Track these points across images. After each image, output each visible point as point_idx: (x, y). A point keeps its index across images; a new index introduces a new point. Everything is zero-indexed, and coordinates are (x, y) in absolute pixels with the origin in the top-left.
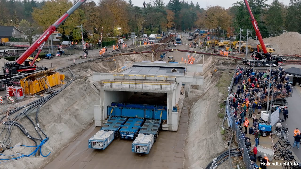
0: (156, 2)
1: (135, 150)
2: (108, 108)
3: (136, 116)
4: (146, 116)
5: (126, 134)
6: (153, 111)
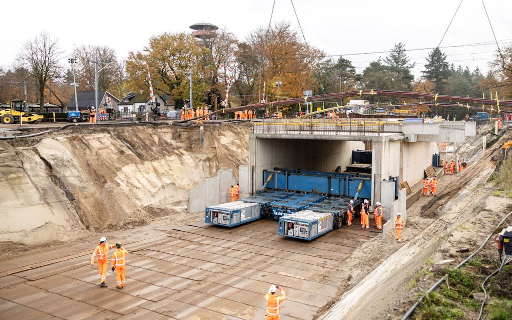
0: (391, 58)
1: (286, 232)
2: (265, 173)
3: (313, 190)
4: (332, 190)
5: (281, 212)
6: (345, 179)
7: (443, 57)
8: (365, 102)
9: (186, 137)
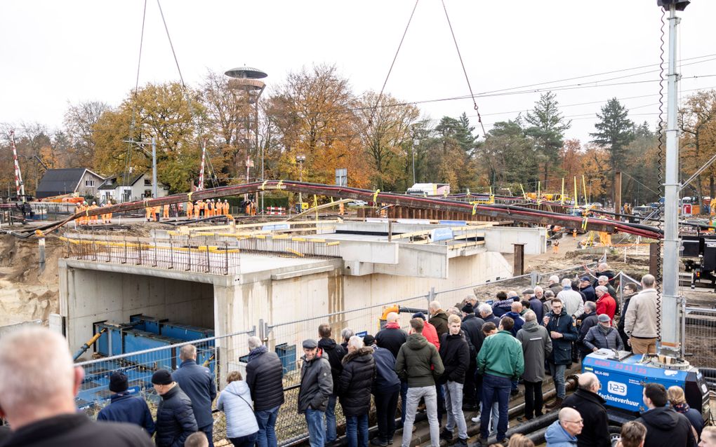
0: (534, 115)
7: (623, 112)
8: (438, 187)
9: (24, 255)
